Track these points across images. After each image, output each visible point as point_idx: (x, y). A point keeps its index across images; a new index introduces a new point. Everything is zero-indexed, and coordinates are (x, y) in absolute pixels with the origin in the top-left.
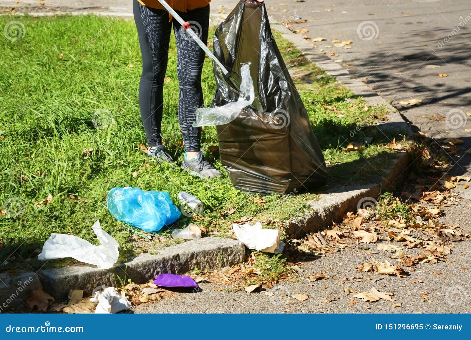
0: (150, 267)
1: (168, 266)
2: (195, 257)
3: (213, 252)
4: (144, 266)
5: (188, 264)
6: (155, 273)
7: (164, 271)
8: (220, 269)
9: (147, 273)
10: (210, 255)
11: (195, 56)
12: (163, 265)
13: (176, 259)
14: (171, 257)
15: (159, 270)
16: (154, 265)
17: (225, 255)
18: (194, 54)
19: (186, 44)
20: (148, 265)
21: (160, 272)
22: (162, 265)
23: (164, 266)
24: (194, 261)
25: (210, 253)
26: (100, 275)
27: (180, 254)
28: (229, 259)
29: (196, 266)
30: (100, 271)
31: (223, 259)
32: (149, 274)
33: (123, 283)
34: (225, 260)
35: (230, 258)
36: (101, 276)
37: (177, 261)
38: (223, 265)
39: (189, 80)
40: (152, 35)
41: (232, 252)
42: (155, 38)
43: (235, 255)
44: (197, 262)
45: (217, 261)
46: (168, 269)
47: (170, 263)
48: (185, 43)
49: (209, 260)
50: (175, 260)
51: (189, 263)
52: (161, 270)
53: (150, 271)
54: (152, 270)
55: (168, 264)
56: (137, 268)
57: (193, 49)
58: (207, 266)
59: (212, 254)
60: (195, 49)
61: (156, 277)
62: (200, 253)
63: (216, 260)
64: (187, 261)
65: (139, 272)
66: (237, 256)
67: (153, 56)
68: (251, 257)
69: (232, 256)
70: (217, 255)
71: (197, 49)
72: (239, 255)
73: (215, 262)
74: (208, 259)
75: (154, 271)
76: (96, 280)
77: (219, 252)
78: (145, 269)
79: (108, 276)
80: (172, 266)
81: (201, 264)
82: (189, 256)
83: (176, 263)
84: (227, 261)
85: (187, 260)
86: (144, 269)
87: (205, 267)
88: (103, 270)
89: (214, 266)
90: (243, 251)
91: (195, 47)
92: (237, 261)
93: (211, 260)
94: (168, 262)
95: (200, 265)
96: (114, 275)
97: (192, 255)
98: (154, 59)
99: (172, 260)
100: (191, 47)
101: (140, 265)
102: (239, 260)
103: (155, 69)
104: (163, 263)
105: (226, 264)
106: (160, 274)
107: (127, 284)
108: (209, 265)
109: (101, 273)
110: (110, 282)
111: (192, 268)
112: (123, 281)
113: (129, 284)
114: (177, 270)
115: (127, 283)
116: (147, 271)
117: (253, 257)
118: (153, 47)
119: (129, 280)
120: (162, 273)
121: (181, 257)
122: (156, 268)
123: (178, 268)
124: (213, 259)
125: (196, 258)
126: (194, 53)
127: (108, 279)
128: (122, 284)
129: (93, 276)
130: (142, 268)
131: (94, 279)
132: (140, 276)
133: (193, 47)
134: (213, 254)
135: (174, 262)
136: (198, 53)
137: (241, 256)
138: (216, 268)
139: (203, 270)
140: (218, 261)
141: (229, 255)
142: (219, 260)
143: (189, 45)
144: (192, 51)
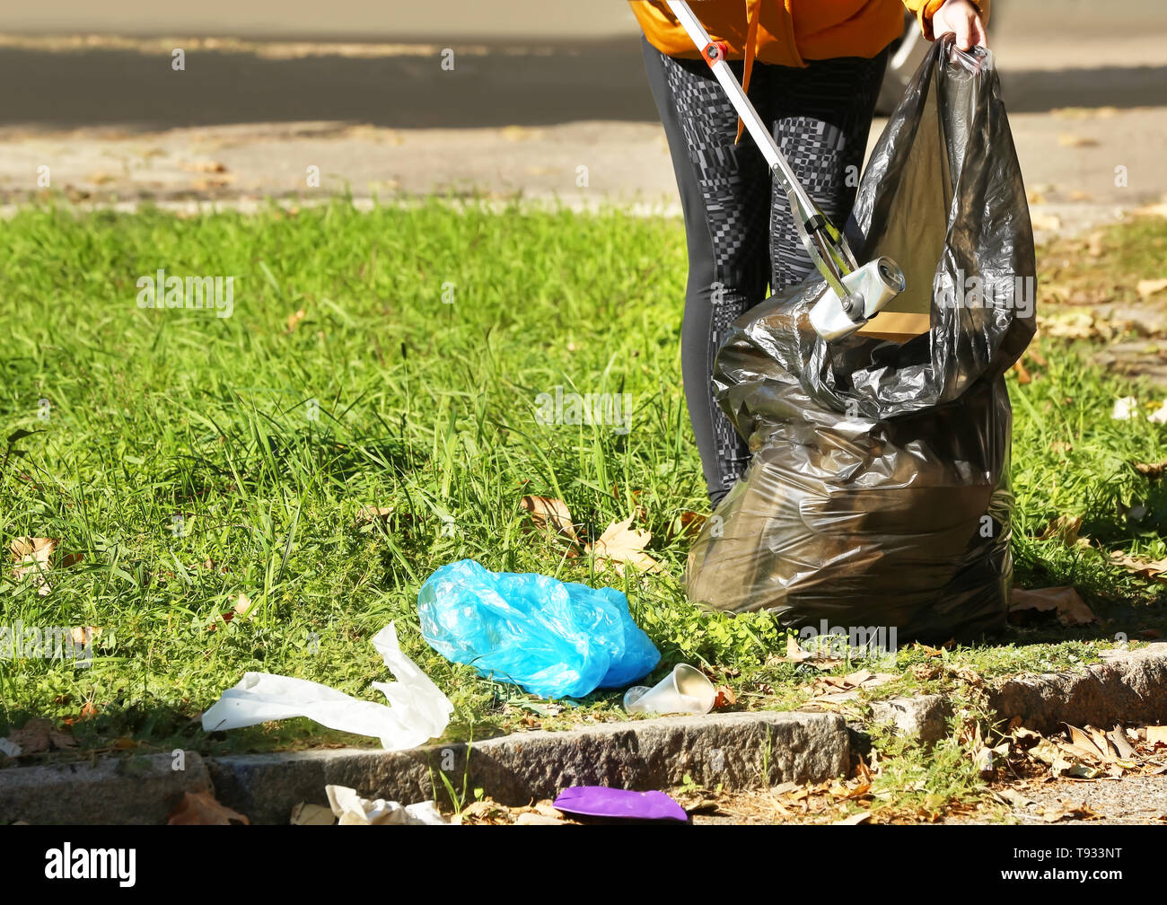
0: (544, 760)
1: (598, 765)
2: (685, 744)
3: (742, 733)
4: (525, 756)
5: (665, 767)
6: (559, 781)
7: (585, 777)
8: (765, 790)
9: (533, 776)
10: (734, 744)
11: (818, 189)
12: (584, 757)
13: (624, 744)
14: (610, 736)
15: (571, 771)
16: (555, 756)
17: (782, 749)
18: (812, 181)
19: (790, 147)
20: (537, 754)
21: (575, 780)
22: (579, 757)
23: (588, 763)
24: (683, 758)
25: (734, 738)
26: (389, 766)
27: (637, 731)
28: (796, 763)
29: (689, 772)
30: (388, 756)
31: (775, 761)
32: (540, 782)
33: (460, 801)
34: (781, 764)
35: (799, 760)
36: (393, 770)
37: (628, 751)
38: (776, 778)
39: (792, 267)
40: (697, 119)
41: (804, 742)
42: (708, 131)
43: (814, 751)
44: (691, 760)
45: (757, 763)
46: (599, 773)
47: (604, 754)
48: (790, 141)
49: (730, 759)
50: (621, 746)
51: (667, 761)
52: (576, 772)
53: (543, 772)
54: (548, 769)
55: (598, 757)
56: (503, 757)
57: (811, 162)
58: (725, 778)
59: (739, 740)
60: (816, 164)
61: (562, 792)
62: (700, 732)
63: (751, 759)
64: (658, 755)
65: (509, 772)
66: (820, 755)
67: (707, 196)
68: (868, 762)
69: (805, 755)
70: (755, 744)
71: (825, 164)
72: (826, 753)
73: (748, 766)
74: (726, 756)
75: (555, 773)
76: (377, 782)
77: (763, 737)
78: (528, 764)
79: (413, 772)
80: (613, 764)
81: (705, 767)
82: (667, 739)
83: (624, 756)
84: (790, 768)
85: (660, 751)
86: (523, 765)
87: (716, 780)
88: (399, 754)
89: (745, 779)
90: (839, 743)
91: (819, 158)
92: (823, 773)
93: (737, 758)
94: (598, 749)
95: (701, 772)
96: (430, 772)
97: (677, 738)
98: (710, 208)
99: (614, 746)
100: (807, 156)
101: (512, 751)
102: (829, 767)
103: (717, 245)
104: (584, 750)
105: (784, 777)
106: (573, 785)
107: (472, 803)
108: (731, 773)
109: (393, 760)
110: (420, 792)
111: (676, 779)
112: (459, 793)
113: (476, 804)
114: (627, 777)
115: (471, 799)
116: (533, 772)
117: (875, 764)
118: (703, 165)
119: (478, 792)
120: (579, 784)
121: (641, 740)
122: (562, 766)
123: (632, 773)
124: (745, 758)
125: (689, 748)
126: (814, 175)
127: (412, 782)
128: (456, 803)
129: (366, 767)
130: (516, 762)
131: (371, 776)
132: (511, 785)
133: (813, 157)
134: (745, 741)
135: (618, 754)
136: (828, 177)
137: (835, 757)
138: (752, 786)
139: (711, 788)
140: (759, 764)
141: (796, 750)
142: (762, 761)
143: (801, 149)
144: (809, 170)
